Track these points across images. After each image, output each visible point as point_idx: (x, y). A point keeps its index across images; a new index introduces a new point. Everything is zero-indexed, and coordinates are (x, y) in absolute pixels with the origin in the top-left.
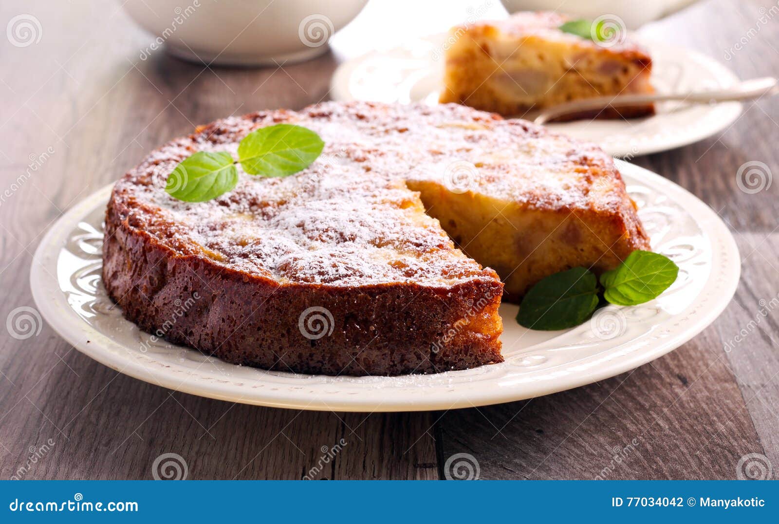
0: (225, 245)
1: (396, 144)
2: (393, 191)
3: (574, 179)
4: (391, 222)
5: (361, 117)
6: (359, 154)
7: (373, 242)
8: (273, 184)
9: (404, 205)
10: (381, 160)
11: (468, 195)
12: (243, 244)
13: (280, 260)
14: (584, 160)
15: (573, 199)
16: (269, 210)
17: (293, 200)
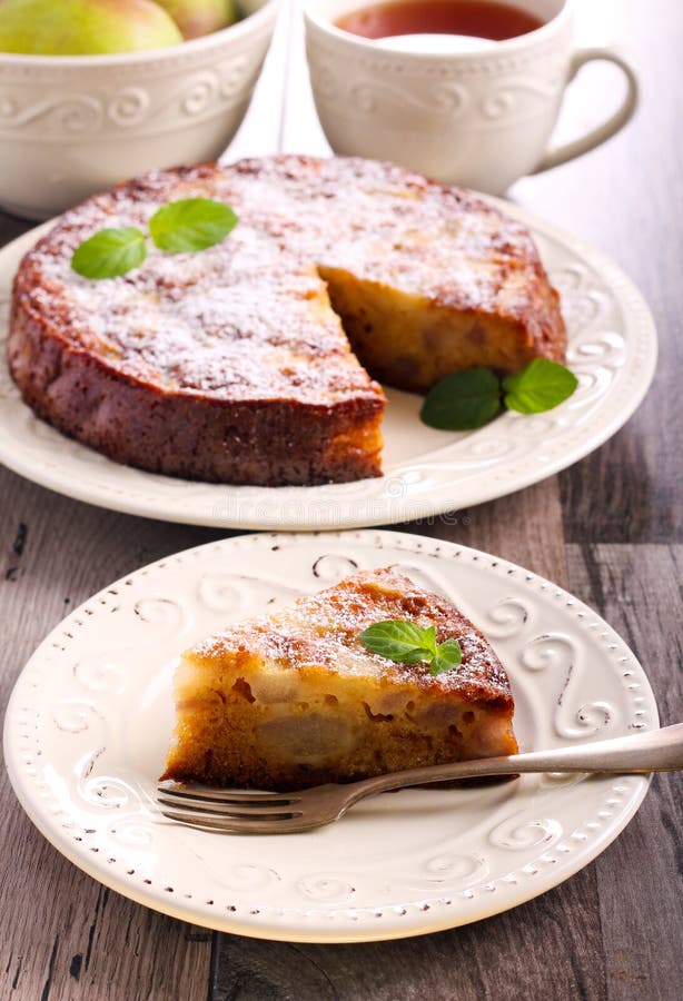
0: (122, 336)
1: (319, 215)
2: (301, 279)
3: (488, 273)
4: (290, 318)
5: (290, 176)
6: (276, 228)
7: (269, 341)
8: (183, 261)
9: (309, 296)
10: (297, 236)
11: (376, 286)
12: (140, 336)
13: (174, 358)
14: (507, 249)
15: (480, 298)
16: (176, 292)
17: (201, 281)
